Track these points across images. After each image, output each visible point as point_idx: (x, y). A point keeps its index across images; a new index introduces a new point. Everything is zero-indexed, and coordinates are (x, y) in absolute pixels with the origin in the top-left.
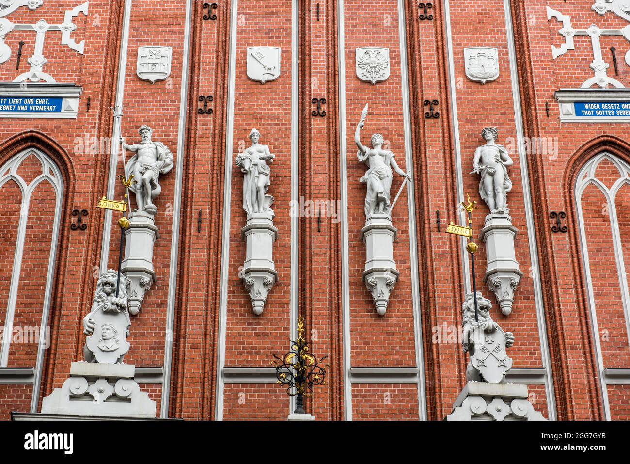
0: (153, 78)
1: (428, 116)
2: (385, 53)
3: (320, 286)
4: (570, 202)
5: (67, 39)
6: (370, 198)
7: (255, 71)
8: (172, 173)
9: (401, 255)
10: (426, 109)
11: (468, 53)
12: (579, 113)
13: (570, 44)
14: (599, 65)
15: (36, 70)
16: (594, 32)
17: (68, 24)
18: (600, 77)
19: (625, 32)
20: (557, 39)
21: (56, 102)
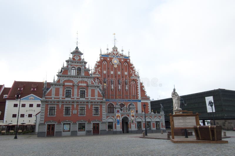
0: (105, 73)
9: (121, 88)
10: (122, 77)
11: (125, 72)
14: (133, 74)
15: (97, 73)
16: (133, 72)
17: (99, 69)
18: (133, 75)
19: (135, 72)
20: (131, 72)
21: (99, 75)
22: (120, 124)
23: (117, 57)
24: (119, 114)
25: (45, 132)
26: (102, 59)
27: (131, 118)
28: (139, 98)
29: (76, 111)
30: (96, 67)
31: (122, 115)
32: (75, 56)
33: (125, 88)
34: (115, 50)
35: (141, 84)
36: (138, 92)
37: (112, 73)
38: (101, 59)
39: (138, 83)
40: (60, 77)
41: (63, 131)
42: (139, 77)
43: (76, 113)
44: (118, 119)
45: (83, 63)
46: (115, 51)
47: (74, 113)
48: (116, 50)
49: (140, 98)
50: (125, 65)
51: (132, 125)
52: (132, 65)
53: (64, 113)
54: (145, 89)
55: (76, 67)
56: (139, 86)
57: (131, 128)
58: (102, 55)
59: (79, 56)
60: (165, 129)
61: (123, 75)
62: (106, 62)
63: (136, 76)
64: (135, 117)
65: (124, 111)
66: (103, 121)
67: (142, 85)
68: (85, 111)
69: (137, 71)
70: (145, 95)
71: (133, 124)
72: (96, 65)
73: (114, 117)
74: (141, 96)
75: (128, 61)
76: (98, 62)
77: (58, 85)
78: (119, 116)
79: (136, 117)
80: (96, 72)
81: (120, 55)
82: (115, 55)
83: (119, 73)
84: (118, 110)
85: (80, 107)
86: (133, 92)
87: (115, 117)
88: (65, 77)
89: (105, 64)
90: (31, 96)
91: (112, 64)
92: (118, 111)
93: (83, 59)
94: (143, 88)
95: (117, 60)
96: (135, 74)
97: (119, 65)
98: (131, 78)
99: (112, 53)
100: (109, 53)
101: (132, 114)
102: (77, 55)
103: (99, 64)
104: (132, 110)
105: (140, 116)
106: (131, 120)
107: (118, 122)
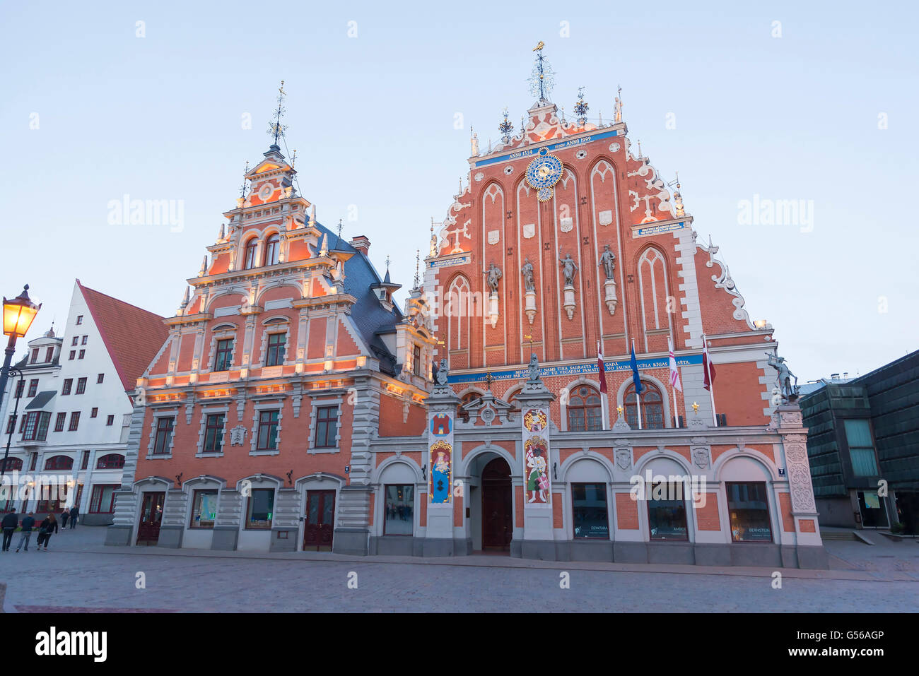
0: (493, 244)
1: (585, 244)
2: (571, 218)
3: (550, 313)
4: (636, 270)
5: (465, 235)
7: (527, 235)
8: (502, 277)
9: (576, 300)
10: (584, 241)
11: (601, 214)
12: (640, 234)
13: (637, 205)
14: (648, 212)
15: (457, 248)
16: (647, 198)
17: (465, 229)
18: (649, 218)
19: (659, 196)
20: (633, 204)
21: (464, 258)
23: (551, 147)
24: (449, 441)
25: (131, 527)
26: (479, 177)
27: (523, 464)
28: (688, 343)
29: (241, 431)
30: (454, 222)
31: (467, 446)
32: (260, 185)
33: (604, 295)
34: (542, 117)
35: (702, 256)
36: (684, 308)
37: (529, 231)
38: (474, 183)
39: (679, 254)
41: (192, 527)
42: (685, 222)
43: (241, 442)
44: (442, 466)
46: (542, 124)
47: (233, 442)
48: (548, 116)
49: (696, 338)
50: (597, 176)
51: (529, 505)
52: (639, 164)
54: (733, 285)
55: (261, 234)
56: (689, 273)
57: (521, 524)
58: (478, 163)
59: (274, 182)
60: (813, 539)
61: (586, 228)
62: (498, 188)
63: (667, 216)
64: (552, 454)
65: (479, 422)
66: (355, 479)
67: (709, 265)
68: (279, 427)
70: (736, 315)
71: (538, 500)
72: (453, 212)
73: (416, 455)
74: (707, 329)
75: (614, 148)
76: (461, 200)
78: (447, 453)
79: (565, 452)
80: (452, 245)
81: (571, 130)
82: (543, 138)
83: (566, 221)
84: (441, 415)
85: (261, 412)
86: (650, 310)
87: (422, 455)
88: (218, 282)
89: (493, 198)
91: (527, 190)
92: (442, 424)
94: (714, 277)
95: (553, 161)
96: (662, 207)
97: (565, 182)
98: (634, 237)
99: (527, 136)
100: (514, 140)
101: (536, 433)
102: (270, 181)
103: (466, 206)
104: (535, 414)
105: (591, 449)
106: (525, 471)
107: (440, 483)
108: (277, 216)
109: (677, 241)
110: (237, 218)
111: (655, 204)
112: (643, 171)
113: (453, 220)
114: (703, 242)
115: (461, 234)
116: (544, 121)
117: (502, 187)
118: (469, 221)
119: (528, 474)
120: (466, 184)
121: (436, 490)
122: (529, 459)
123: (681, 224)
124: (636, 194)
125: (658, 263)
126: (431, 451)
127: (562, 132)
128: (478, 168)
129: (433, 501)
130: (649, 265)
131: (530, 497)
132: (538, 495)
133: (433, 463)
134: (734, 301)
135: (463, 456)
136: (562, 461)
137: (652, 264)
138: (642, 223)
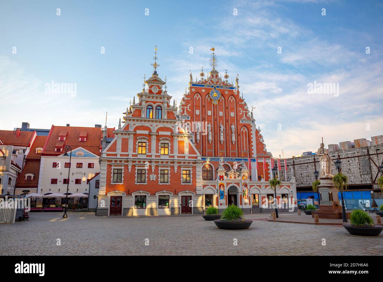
0: (198, 114)
2: (222, 112)
3: (216, 141)
4: (240, 133)
5: (188, 109)
6: (221, 131)
9: (224, 138)
10: (227, 121)
11: (231, 113)
12: (242, 122)
13: (241, 113)
14: (244, 116)
15: (185, 113)
16: (244, 111)
17: (188, 107)
18: (244, 118)
19: (247, 112)
20: (240, 112)
21: (188, 118)
22: (225, 197)
23: (218, 87)
24: (224, 182)
25: (108, 209)
26: (193, 90)
28: (253, 156)
29: (154, 176)
31: (228, 184)
32: (152, 86)
33: (231, 139)
34: (215, 75)
35: (257, 132)
36: (252, 146)
37: (209, 113)
38: (191, 91)
39: (251, 130)
40: (129, 122)
42: (253, 121)
43: (155, 180)
44: (222, 189)
45: (166, 99)
46: (215, 78)
47: (151, 180)
48: (217, 76)
49: (255, 156)
50: (230, 101)
52: (243, 101)
53: (136, 179)
54: (264, 141)
55: (155, 106)
56: (254, 137)
57: (241, 204)
58: (193, 85)
59: (158, 86)
61: (227, 117)
62: (199, 95)
63: (248, 118)
64: (248, 187)
65: (231, 177)
66: (198, 192)
67: (259, 135)
68: (169, 176)
69: (251, 111)
70: (264, 150)
71: (246, 199)
72: (183, 100)
73: (214, 186)
74: (257, 153)
75: (236, 94)
76: (187, 96)
77: (126, 134)
78: (223, 186)
79: (251, 186)
80: (183, 112)
81: (223, 83)
82: (215, 83)
83: (221, 114)
84: (221, 175)
85: (161, 170)
86: (243, 145)
87: (216, 186)
88: (137, 121)
89: (197, 98)
90: (79, 150)
91: (209, 99)
92: (222, 177)
93: (166, 92)
94: (260, 138)
95: (218, 92)
96: (248, 115)
97: (221, 100)
98: (240, 123)
99: (209, 81)
100: (205, 81)
101: (245, 181)
102: (156, 86)
103: (188, 99)
104: (244, 176)
105: (257, 186)
106: (242, 191)
107: (222, 194)
108: (161, 101)
109: (251, 126)
110: (144, 97)
111: (246, 114)
112: (243, 103)
113: (184, 103)
114: (257, 128)
115: (187, 109)
116: (216, 77)
117: (201, 95)
118: (190, 105)
119: (243, 192)
120: (188, 91)
121: (221, 196)
122: (244, 188)
123: (253, 122)
124: (241, 110)
125: (246, 132)
126: (219, 185)
127: (221, 83)
128: (193, 86)
129: (220, 199)
130: (243, 132)
131: (244, 198)
132: (245, 197)
133: (220, 189)
134: (264, 146)
135: (227, 186)
136: (250, 188)
137: (244, 131)
138: (243, 119)
